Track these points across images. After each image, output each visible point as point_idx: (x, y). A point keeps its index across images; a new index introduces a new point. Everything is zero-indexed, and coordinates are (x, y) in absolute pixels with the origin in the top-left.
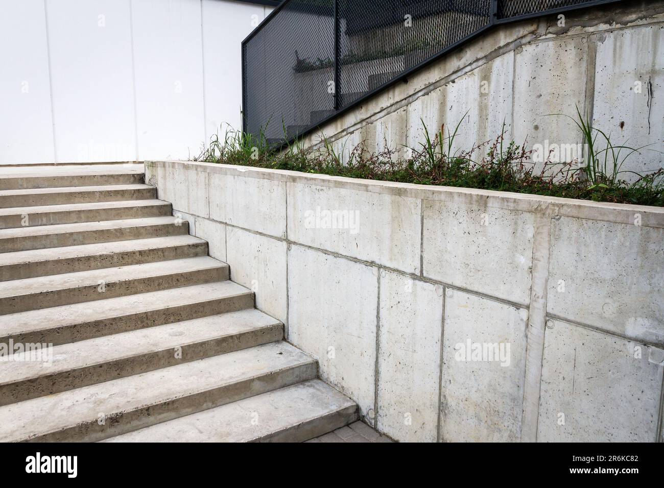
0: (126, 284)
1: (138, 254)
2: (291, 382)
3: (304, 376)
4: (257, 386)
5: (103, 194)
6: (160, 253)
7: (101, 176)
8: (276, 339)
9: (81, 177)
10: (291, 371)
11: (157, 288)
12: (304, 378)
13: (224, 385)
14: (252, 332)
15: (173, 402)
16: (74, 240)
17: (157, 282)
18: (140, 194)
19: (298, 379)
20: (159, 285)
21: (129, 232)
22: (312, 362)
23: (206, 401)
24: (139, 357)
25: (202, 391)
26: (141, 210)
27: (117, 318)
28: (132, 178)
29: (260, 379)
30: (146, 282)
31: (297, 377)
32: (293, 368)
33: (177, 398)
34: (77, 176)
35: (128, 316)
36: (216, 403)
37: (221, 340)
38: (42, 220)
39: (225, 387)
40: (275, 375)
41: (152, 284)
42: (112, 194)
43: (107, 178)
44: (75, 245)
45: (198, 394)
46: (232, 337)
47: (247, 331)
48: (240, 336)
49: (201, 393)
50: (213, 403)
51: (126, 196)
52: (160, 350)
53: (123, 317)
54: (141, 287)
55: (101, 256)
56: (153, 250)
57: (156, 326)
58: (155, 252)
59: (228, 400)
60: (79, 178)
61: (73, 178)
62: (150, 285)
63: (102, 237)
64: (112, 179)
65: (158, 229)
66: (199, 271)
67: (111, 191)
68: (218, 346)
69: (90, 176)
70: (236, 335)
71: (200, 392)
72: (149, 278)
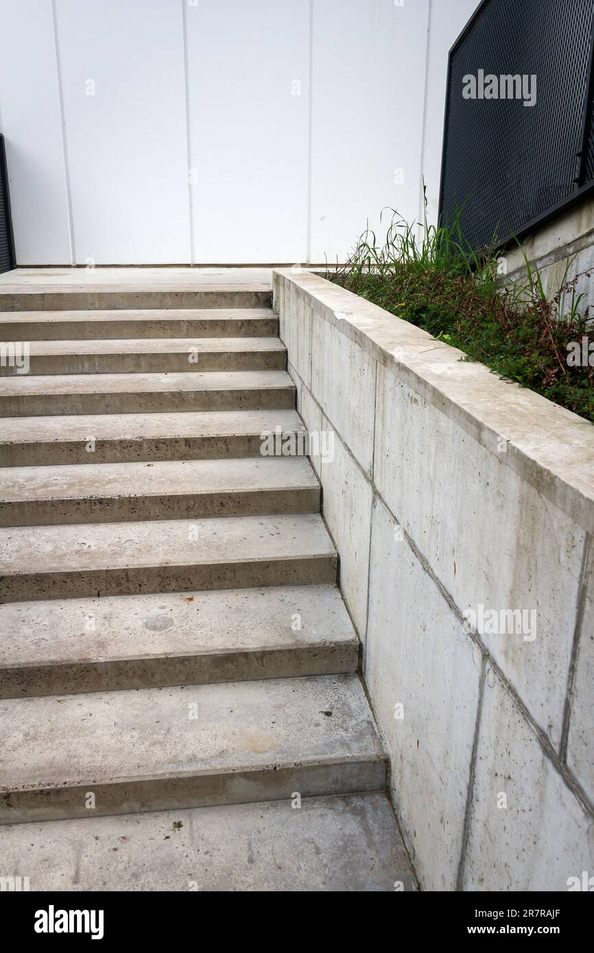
0: (130, 502)
1: (183, 443)
2: (322, 790)
3: (354, 783)
4: (241, 787)
5: (194, 324)
6: (220, 445)
7: (207, 294)
8: (343, 669)
9: (177, 294)
10: (322, 771)
11: (185, 514)
12: (355, 786)
13: (167, 776)
14: (290, 651)
15: (58, 792)
16: (107, 406)
17: (185, 504)
18: (252, 328)
19: (338, 786)
20: (188, 509)
21: (194, 399)
22: (375, 759)
23: (127, 800)
24: (60, 667)
25: (120, 781)
26: (235, 359)
27: (75, 573)
28: (254, 298)
29: (247, 775)
30: (165, 502)
31: (336, 782)
32: (327, 766)
33: (67, 786)
34: (170, 293)
35: (94, 572)
36: (149, 806)
37: (222, 658)
38: (83, 366)
39: (169, 780)
40: (285, 772)
41: (176, 507)
42: (207, 326)
43: (215, 297)
44: (107, 413)
45: (111, 785)
46: (246, 655)
47: (279, 648)
48: (264, 656)
49: (117, 784)
50: (143, 805)
51: (229, 329)
52: (101, 660)
53: (85, 572)
54: (156, 509)
55: (121, 441)
56: (209, 439)
57: (144, 593)
58: (213, 442)
59: (175, 804)
60: (174, 295)
61: (164, 295)
62: (173, 509)
63: (149, 404)
64: (223, 298)
65: (242, 397)
66: (262, 492)
67: (205, 321)
68: (216, 667)
69: (189, 294)
70: (254, 653)
71: (114, 781)
72: (171, 496)
